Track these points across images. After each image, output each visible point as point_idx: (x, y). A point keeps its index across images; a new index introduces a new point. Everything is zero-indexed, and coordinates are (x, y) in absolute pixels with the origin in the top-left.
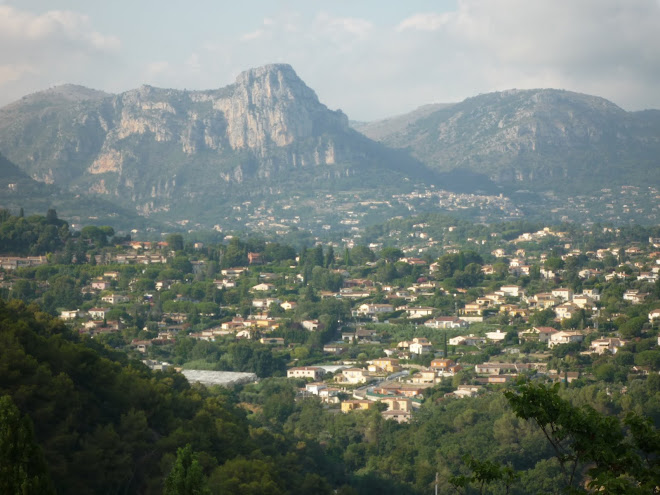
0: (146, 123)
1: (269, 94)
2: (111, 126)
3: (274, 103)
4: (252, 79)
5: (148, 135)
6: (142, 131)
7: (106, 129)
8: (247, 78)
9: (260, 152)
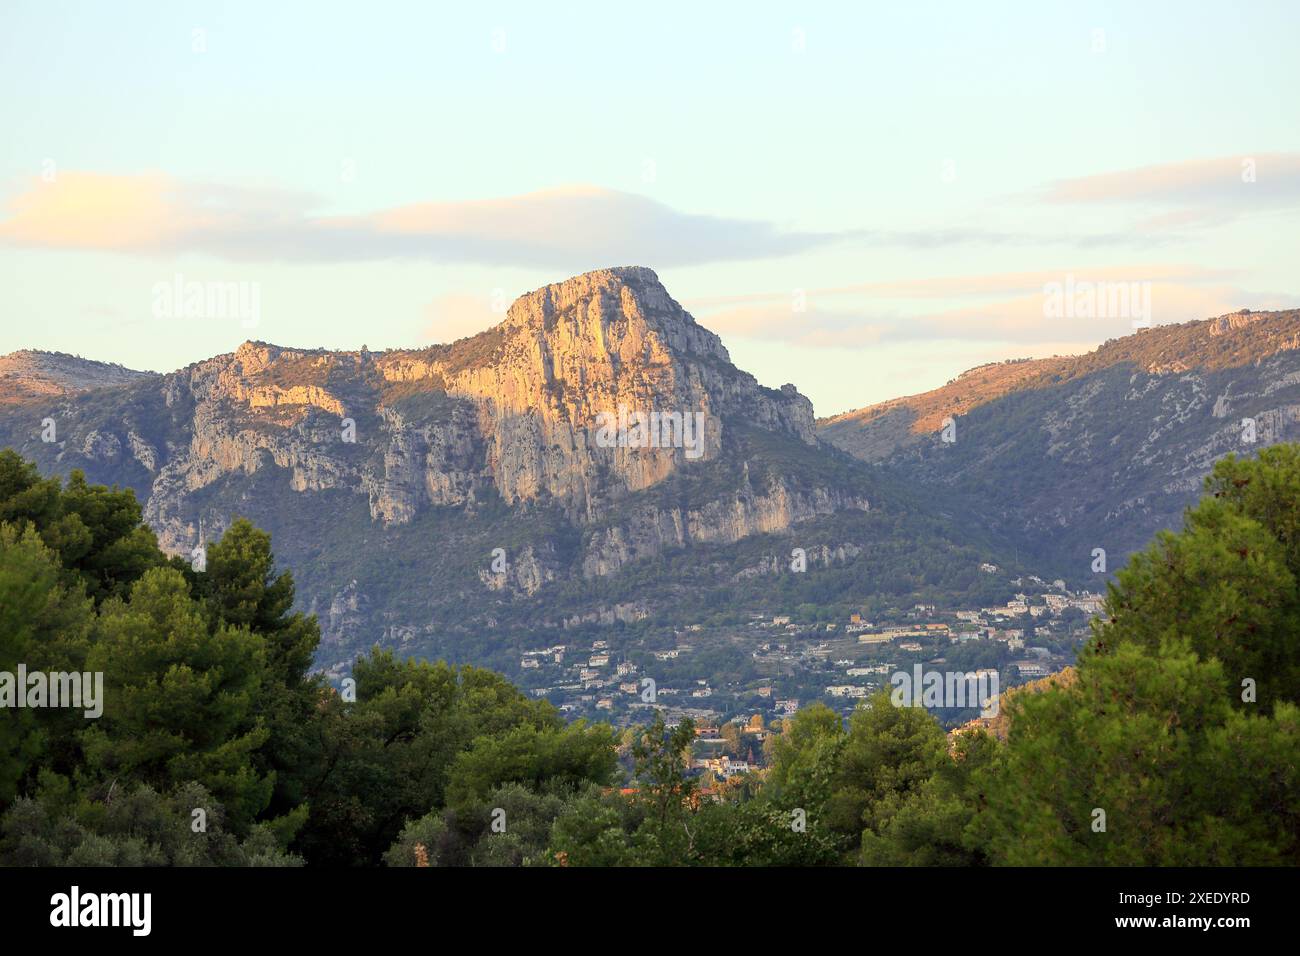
0: (263, 443)
1: (600, 351)
2: (162, 457)
3: (616, 375)
4: (550, 310)
5: (274, 476)
6: (252, 466)
7: (149, 465)
8: (537, 310)
9: (582, 509)
